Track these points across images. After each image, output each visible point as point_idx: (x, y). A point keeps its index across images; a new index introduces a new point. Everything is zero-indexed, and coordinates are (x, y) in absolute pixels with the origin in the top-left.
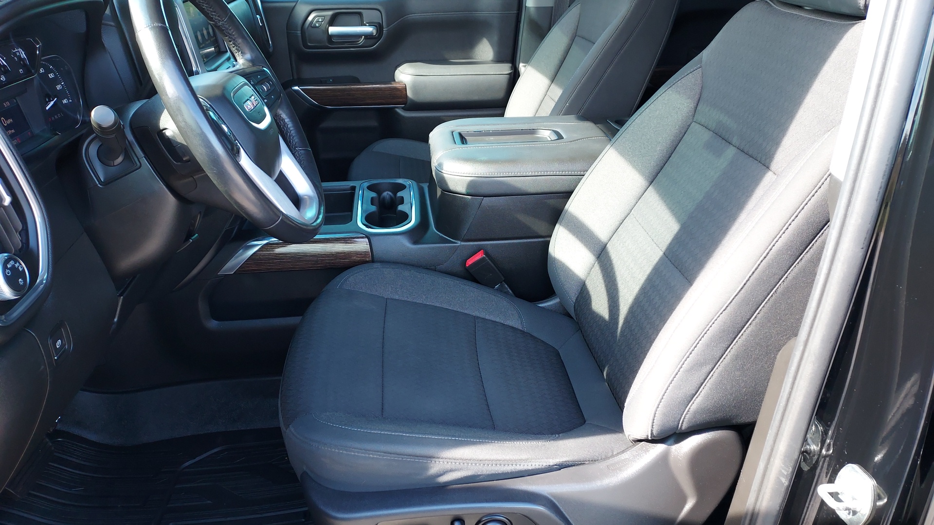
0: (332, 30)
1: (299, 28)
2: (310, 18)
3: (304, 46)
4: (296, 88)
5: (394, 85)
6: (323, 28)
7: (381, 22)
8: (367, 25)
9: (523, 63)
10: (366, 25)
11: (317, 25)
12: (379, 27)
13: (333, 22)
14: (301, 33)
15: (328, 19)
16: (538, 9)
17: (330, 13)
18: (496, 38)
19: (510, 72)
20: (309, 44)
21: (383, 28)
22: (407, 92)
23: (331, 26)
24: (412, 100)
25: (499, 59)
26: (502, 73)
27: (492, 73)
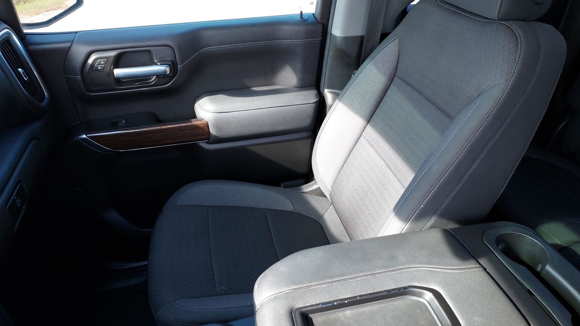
0: (118, 72)
1: (79, 73)
2: (90, 61)
3: (87, 91)
4: (85, 136)
5: (194, 122)
6: (107, 70)
7: (174, 60)
8: (159, 64)
9: (328, 88)
10: (157, 64)
11: (100, 68)
12: (173, 65)
13: (118, 62)
14: (82, 77)
15: (111, 60)
16: (346, 39)
17: (113, 54)
18: (299, 65)
19: (316, 100)
20: (93, 88)
21: (177, 65)
22: (210, 129)
23: (116, 68)
24: (215, 136)
25: (303, 86)
26: (308, 102)
27: (299, 103)
